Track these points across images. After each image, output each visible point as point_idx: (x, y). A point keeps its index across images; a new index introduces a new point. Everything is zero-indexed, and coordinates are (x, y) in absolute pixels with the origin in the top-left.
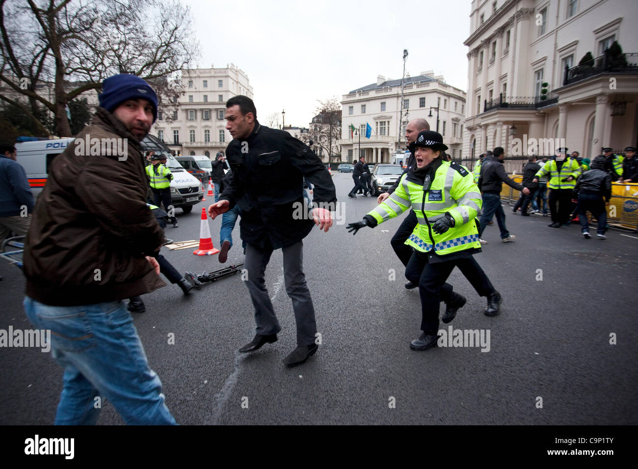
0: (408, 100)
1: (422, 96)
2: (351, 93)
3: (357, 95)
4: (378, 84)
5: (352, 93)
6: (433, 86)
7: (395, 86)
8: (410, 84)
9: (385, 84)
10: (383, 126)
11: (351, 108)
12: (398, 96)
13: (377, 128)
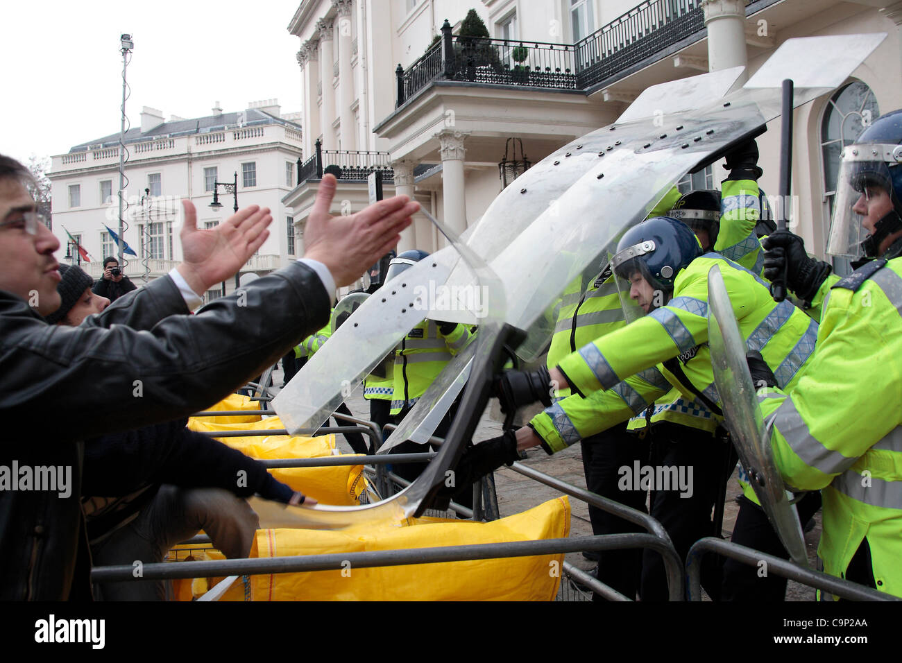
0: (216, 168)
1: (248, 159)
2: (73, 150)
3: (90, 156)
4: (144, 130)
5: (78, 152)
6: (273, 134)
7: (183, 134)
8: (219, 129)
9: (161, 128)
10: (158, 235)
11: (75, 189)
12: (189, 159)
13: (142, 239)
